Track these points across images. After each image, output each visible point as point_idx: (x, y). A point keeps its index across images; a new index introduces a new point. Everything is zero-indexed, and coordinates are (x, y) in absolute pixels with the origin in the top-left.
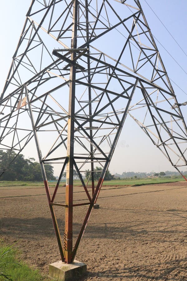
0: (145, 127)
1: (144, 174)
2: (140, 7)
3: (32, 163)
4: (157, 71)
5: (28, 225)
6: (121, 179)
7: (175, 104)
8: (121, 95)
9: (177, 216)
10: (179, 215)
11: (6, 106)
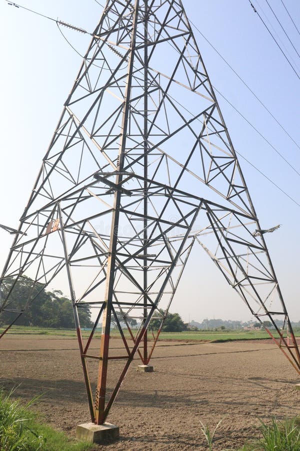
0: (217, 260)
1: (238, 323)
2: (215, 100)
3: (57, 298)
4: (233, 186)
5: (51, 389)
6: (199, 331)
7: (257, 231)
8: (177, 224)
9: (259, 386)
10: (263, 385)
11: (32, 224)
